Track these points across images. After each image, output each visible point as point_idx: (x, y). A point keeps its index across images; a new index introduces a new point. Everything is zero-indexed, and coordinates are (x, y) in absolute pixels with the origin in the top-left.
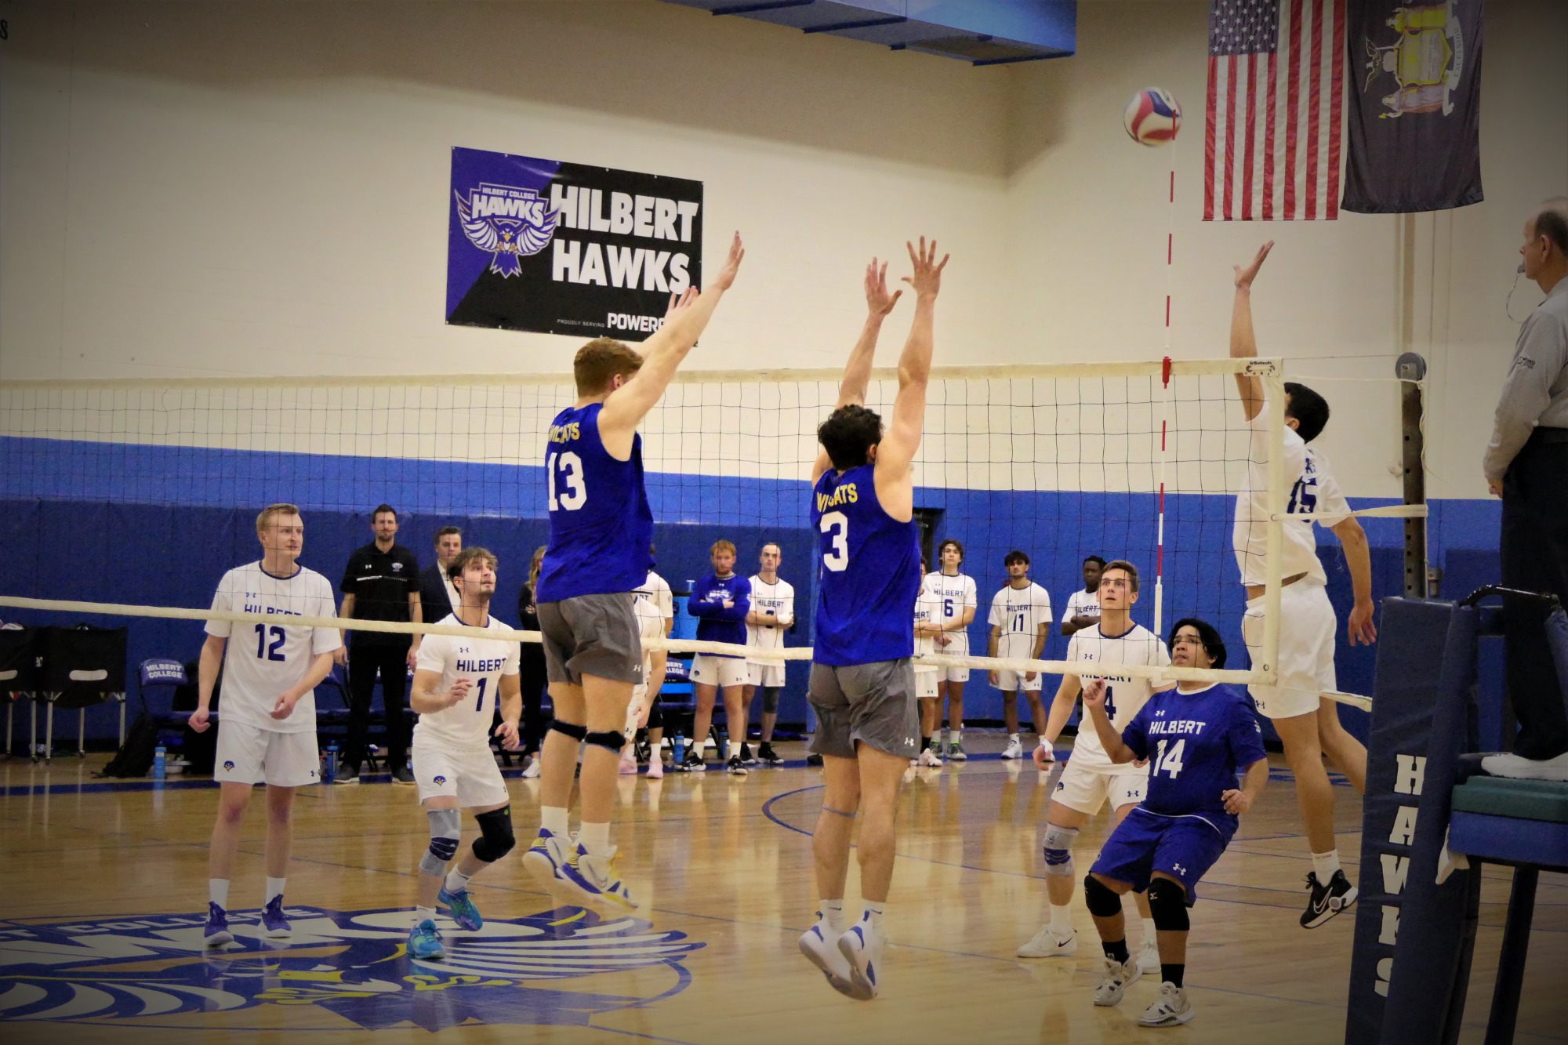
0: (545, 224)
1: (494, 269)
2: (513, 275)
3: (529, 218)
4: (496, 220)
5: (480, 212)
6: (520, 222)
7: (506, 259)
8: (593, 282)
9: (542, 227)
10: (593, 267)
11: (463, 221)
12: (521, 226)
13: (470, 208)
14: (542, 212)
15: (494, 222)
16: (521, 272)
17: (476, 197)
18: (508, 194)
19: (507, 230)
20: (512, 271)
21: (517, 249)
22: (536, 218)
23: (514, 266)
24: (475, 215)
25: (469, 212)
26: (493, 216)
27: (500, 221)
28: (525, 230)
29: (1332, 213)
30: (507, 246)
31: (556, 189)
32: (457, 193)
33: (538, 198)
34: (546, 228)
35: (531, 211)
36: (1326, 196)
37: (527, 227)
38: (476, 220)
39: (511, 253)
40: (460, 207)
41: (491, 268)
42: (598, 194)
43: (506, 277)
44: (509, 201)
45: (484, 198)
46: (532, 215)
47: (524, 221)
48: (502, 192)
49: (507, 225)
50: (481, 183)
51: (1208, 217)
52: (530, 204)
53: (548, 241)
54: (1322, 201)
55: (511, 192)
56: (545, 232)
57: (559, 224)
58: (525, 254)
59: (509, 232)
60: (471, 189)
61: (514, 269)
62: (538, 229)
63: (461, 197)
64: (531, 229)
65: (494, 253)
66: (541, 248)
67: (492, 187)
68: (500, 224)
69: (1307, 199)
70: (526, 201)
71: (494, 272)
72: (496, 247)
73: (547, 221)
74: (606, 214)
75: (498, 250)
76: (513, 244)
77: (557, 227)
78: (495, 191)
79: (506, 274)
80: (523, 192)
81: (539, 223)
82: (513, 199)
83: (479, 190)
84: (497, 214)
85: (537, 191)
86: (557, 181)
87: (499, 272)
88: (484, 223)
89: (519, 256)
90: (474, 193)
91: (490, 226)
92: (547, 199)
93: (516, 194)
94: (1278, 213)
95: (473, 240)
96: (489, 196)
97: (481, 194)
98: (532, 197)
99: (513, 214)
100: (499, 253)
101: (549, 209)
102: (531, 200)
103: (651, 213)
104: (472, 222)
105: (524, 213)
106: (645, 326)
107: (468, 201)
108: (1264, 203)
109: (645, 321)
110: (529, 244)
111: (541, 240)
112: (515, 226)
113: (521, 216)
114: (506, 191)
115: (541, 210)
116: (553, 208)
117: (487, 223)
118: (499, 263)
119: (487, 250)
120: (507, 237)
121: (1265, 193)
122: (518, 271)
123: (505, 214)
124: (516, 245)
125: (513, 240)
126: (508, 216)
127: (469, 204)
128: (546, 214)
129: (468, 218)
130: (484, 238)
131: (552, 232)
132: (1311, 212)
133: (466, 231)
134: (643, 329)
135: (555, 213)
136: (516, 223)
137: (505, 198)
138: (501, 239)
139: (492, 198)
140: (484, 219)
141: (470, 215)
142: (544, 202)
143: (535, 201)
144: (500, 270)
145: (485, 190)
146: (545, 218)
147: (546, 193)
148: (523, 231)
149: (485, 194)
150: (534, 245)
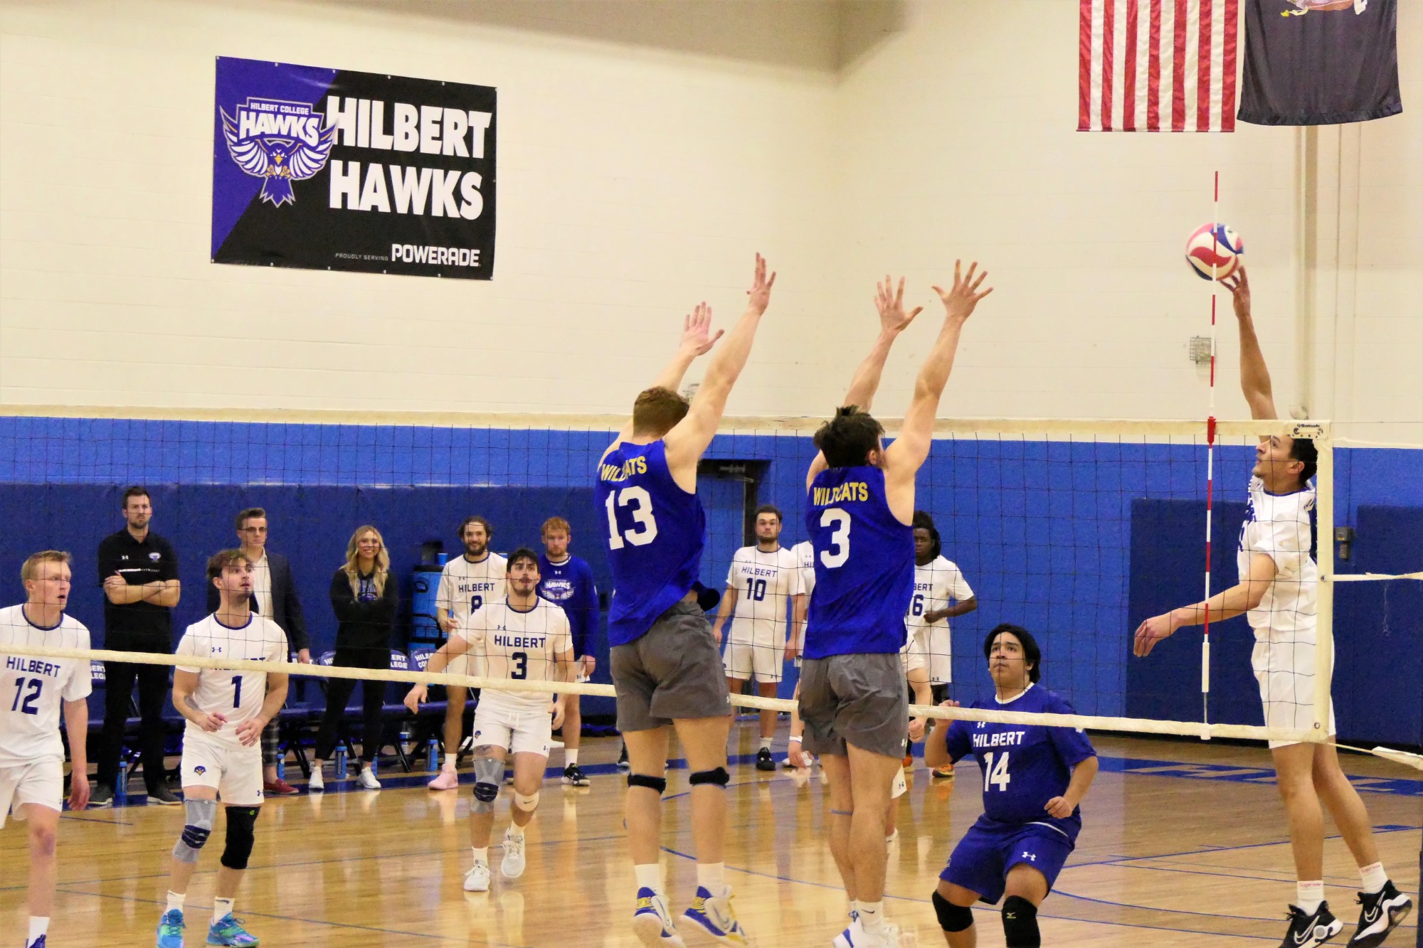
0: (320, 143)
1: (265, 196)
2: (285, 202)
3: (302, 136)
4: (266, 140)
5: (248, 131)
6: (293, 142)
7: (278, 185)
8: (375, 208)
9: (317, 146)
10: (375, 191)
11: (229, 143)
12: (293, 146)
13: (237, 127)
14: (317, 129)
15: (264, 144)
16: (294, 199)
17: (244, 114)
18: (279, 109)
19: (279, 151)
20: (284, 199)
21: (290, 174)
22: (311, 136)
23: (287, 192)
24: (243, 135)
25: (236, 131)
26: (263, 135)
27: (270, 141)
28: (298, 151)
29: (1228, 125)
30: (278, 170)
31: (333, 102)
32: (222, 111)
33: (312, 113)
34: (321, 148)
35: (304, 128)
36: (1220, 105)
37: (301, 147)
38: (244, 140)
39: (284, 177)
40: (225, 127)
41: (261, 196)
42: (379, 106)
43: (278, 206)
44: (280, 117)
45: (253, 115)
46: (306, 133)
47: (298, 139)
48: (272, 107)
49: (278, 146)
50: (248, 98)
51: (1084, 126)
52: (303, 120)
53: (324, 163)
54: (1216, 110)
55: (282, 107)
56: (321, 152)
57: (336, 142)
58: (299, 179)
59: (281, 153)
60: (238, 105)
61: (287, 197)
62: (313, 149)
63: (225, 114)
64: (305, 149)
65: (264, 178)
66: (316, 171)
67: (261, 102)
68: (270, 144)
69: (1199, 109)
70: (299, 116)
71: (265, 200)
72: (266, 171)
73: (322, 139)
74: (388, 129)
75: (268, 174)
76: (285, 167)
77: (334, 145)
78: (265, 107)
79: (278, 203)
80: (297, 106)
81: (313, 141)
82: (285, 115)
83: (247, 106)
84: (266, 133)
85: (311, 105)
86: (333, 93)
87: (270, 201)
88: (253, 144)
89: (292, 181)
90: (241, 109)
91: (259, 147)
92: (323, 114)
93: (287, 109)
94: (1166, 123)
95: (240, 164)
96: (258, 112)
97: (248, 110)
98: (305, 111)
99: (284, 132)
100: (269, 178)
101: (324, 126)
102: (304, 116)
103: (438, 126)
104: (239, 143)
105: (297, 131)
106: (433, 258)
107: (235, 119)
108: (1149, 112)
109: (434, 252)
110: (302, 166)
111: (316, 161)
112: (288, 146)
113: (294, 134)
114: (277, 106)
115: (316, 126)
116: (329, 125)
117: (256, 143)
118: (270, 189)
119: (257, 175)
120: (279, 160)
121: (1149, 100)
122: (290, 199)
123: (276, 132)
124: (289, 168)
125: (285, 162)
126: (279, 135)
127: (236, 122)
128: (321, 131)
129: (235, 139)
130: (252, 161)
131: (328, 152)
132: (1203, 123)
133: (233, 154)
134: (431, 262)
135: (332, 128)
136: (288, 143)
137: (276, 114)
138: (272, 161)
139: (261, 115)
140: (250, 139)
141: (237, 135)
142: (319, 117)
143: (309, 116)
144: (271, 197)
145: (254, 106)
146: (321, 135)
147: (321, 107)
148: (296, 152)
149: (254, 111)
150: (309, 168)
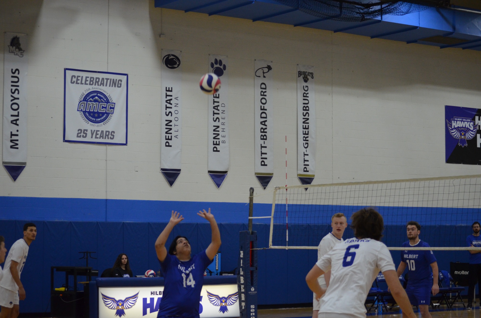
0: (474, 129)
1: (460, 144)
2: (465, 146)
3: (469, 127)
4: (459, 128)
5: (454, 126)
6: (466, 129)
7: (463, 141)
9: (473, 130)
11: (449, 129)
12: (466, 130)
13: (451, 125)
14: (473, 125)
15: (458, 129)
16: (467, 145)
17: (453, 121)
18: (462, 120)
19: (463, 132)
20: (465, 145)
21: (466, 138)
22: (471, 127)
23: (465, 143)
24: (453, 127)
25: (451, 126)
26: (458, 127)
27: (460, 129)
30: (463, 137)
31: (477, 118)
32: (447, 120)
33: (471, 121)
34: (474, 130)
35: (469, 125)
37: (469, 131)
38: (453, 129)
39: (464, 139)
40: (448, 125)
41: (459, 144)
43: (463, 147)
44: (463, 122)
45: (455, 122)
46: (470, 126)
47: (468, 128)
48: (460, 119)
49: (462, 130)
50: (454, 117)
52: (469, 123)
53: (475, 135)
55: (463, 119)
56: (474, 132)
57: (478, 129)
58: (468, 139)
60: (451, 119)
61: (465, 144)
62: (472, 131)
63: (449, 122)
64: (470, 131)
65: (459, 139)
66: (473, 137)
67: (457, 118)
68: (460, 130)
70: (468, 122)
71: (459, 145)
72: (460, 137)
73: (474, 128)
75: (460, 138)
76: (465, 136)
77: (478, 130)
78: (458, 119)
80: (467, 119)
81: (472, 129)
82: (464, 122)
83: (454, 119)
84: (459, 126)
85: (471, 118)
86: (477, 115)
87: (461, 146)
88: (455, 130)
89: (467, 140)
90: (453, 120)
91: (457, 131)
92: (474, 121)
93: (465, 120)
95: (452, 135)
96: (457, 121)
97: (454, 120)
98: (469, 120)
99: (464, 126)
100: (461, 139)
101: (475, 124)
102: (469, 122)
104: (452, 130)
105: (467, 126)
107: (450, 123)
110: (469, 136)
112: (465, 130)
113: (467, 127)
114: (462, 119)
115: (472, 124)
116: (476, 124)
117: (457, 130)
118: (461, 143)
119: (457, 138)
120: (463, 134)
122: (466, 145)
123: (462, 126)
125: (465, 135)
126: (463, 127)
127: (451, 124)
128: (474, 126)
129: (451, 128)
130: (456, 134)
131: (476, 132)
133: (450, 133)
135: (477, 125)
136: (465, 129)
137: (461, 121)
138: (461, 135)
139: (458, 122)
140: (455, 128)
141: (451, 127)
142: (473, 122)
143: (471, 122)
144: (461, 145)
145: (455, 119)
146: (474, 127)
147: (474, 119)
148: (467, 132)
149: (455, 120)
150: (471, 136)
